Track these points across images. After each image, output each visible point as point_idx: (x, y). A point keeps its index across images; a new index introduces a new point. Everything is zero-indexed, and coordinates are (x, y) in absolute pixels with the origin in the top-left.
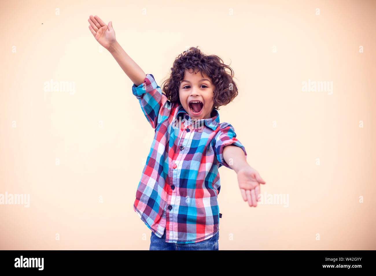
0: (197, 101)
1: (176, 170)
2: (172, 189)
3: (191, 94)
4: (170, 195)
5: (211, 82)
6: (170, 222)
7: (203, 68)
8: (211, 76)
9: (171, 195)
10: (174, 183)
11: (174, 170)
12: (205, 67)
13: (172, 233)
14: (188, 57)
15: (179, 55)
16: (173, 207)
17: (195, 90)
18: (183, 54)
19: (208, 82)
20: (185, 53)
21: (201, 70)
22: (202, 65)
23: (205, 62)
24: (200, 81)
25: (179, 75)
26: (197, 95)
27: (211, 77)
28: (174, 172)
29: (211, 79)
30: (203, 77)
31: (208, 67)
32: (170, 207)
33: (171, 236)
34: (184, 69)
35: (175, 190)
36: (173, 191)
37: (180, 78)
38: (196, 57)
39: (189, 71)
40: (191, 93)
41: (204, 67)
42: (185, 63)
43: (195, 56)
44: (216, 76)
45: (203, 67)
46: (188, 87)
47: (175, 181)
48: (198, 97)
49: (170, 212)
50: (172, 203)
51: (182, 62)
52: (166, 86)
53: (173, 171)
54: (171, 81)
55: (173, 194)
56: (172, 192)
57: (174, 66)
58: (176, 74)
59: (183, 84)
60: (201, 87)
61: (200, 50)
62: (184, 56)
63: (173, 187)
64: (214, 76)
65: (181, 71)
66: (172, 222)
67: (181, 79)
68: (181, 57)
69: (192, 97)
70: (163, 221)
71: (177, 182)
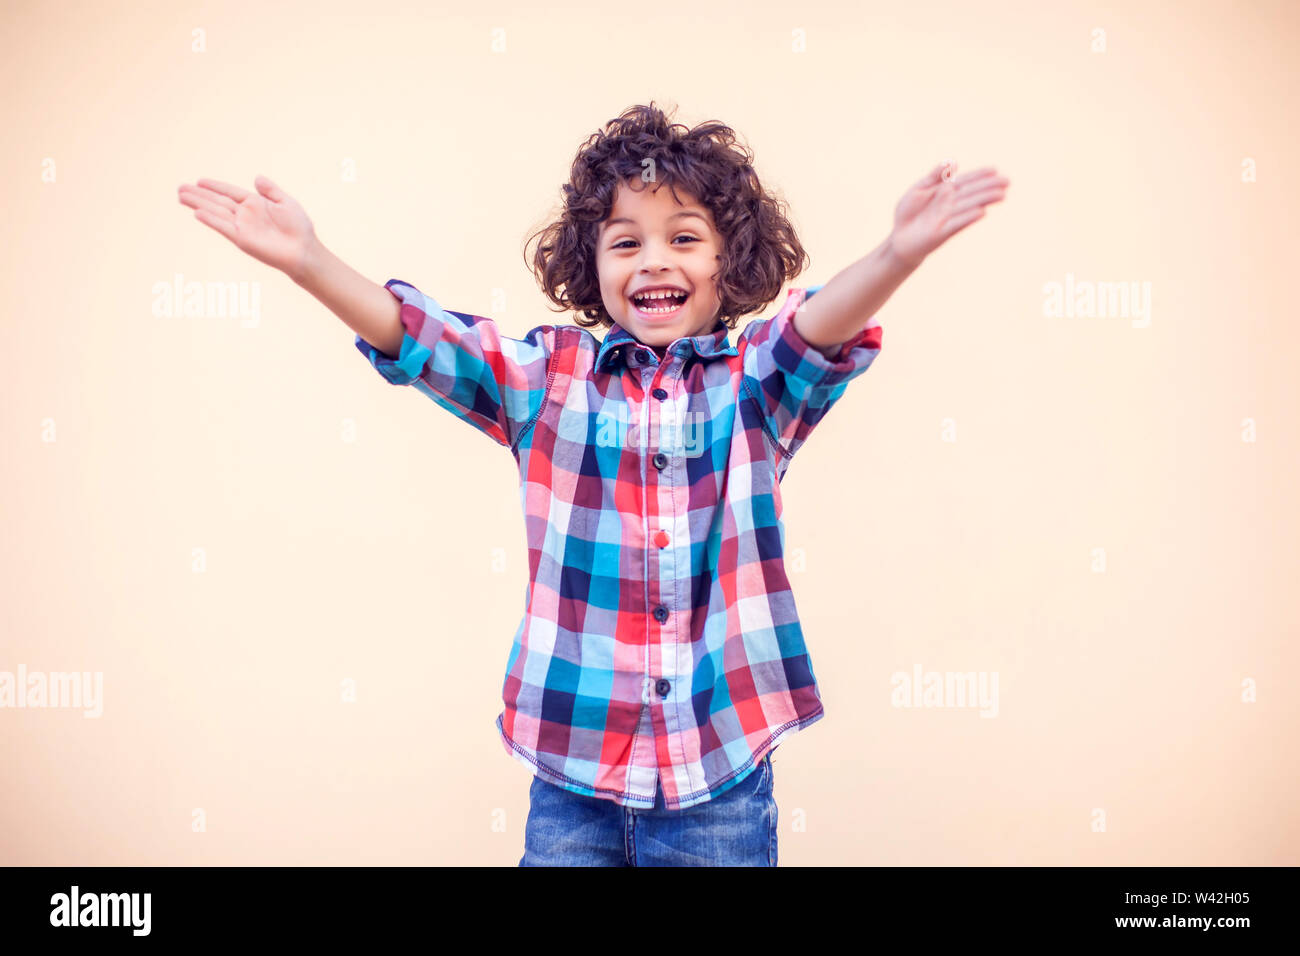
0: (666, 288)
1: (668, 552)
2: (658, 620)
3: (642, 268)
4: (654, 642)
5: (710, 222)
6: (669, 736)
7: (680, 172)
8: (707, 199)
9: (658, 642)
10: (663, 599)
11: (660, 551)
12: (684, 169)
13: (685, 771)
14: (624, 137)
15: (593, 135)
16: (672, 684)
17: (656, 253)
18: (604, 131)
19: (698, 223)
20: (612, 126)
21: (671, 179)
22: (673, 161)
23: (684, 152)
24: (671, 218)
25: (592, 201)
26: (665, 270)
27: (707, 204)
28: (663, 557)
29: (710, 211)
30: (681, 204)
31: (695, 166)
32: (663, 687)
33: (684, 785)
34: (612, 177)
35: (670, 624)
36: (662, 627)
37: (597, 213)
38: (653, 134)
39: (630, 187)
40: (643, 263)
41: (680, 166)
42: (614, 159)
43: (649, 130)
44: (725, 199)
45: (678, 169)
46: (632, 244)
47: (672, 590)
48: (665, 273)
49: (664, 702)
50: (666, 672)
51: (603, 157)
52: (546, 249)
53: (657, 555)
54: (564, 228)
55: (663, 636)
56: (658, 632)
57: (575, 174)
58: (583, 203)
59: (609, 235)
60: (677, 241)
61: (661, 113)
62: (611, 135)
63: (661, 613)
64: (718, 200)
65: (602, 189)
66: (677, 734)
67: (600, 216)
68: (597, 143)
69: (645, 276)
70: (643, 745)
71: (680, 592)
